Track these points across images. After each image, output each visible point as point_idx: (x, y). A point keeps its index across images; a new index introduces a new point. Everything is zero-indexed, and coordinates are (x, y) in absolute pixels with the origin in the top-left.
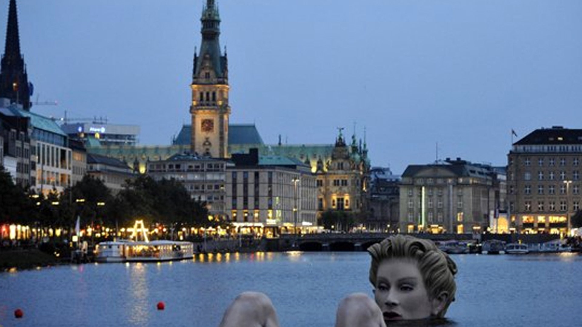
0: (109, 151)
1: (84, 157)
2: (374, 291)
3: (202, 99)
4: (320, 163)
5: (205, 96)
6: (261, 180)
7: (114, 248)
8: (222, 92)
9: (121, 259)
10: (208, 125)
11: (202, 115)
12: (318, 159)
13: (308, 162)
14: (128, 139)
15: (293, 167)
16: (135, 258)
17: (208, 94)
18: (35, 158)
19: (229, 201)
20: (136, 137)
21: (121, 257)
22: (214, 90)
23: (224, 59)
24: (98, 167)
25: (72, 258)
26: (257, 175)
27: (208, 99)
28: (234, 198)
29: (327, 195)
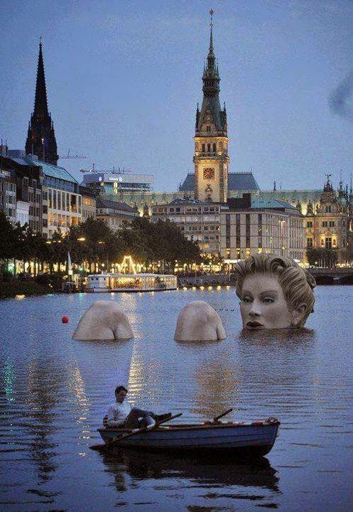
0: (121, 197)
1: (94, 202)
2: (240, 303)
3: (204, 151)
4: (310, 206)
5: (206, 147)
6: (252, 221)
7: (101, 280)
8: (221, 143)
9: (107, 290)
10: (209, 173)
11: (205, 164)
12: (308, 203)
13: (299, 206)
14: (144, 187)
15: (282, 210)
16: (120, 289)
17: (209, 146)
18: (46, 203)
19: (223, 241)
20: (151, 186)
21: (108, 288)
22: (214, 142)
23: (223, 114)
24: (107, 211)
25: (63, 289)
26: (248, 216)
27: (209, 150)
28: (228, 238)
29: (316, 235)
